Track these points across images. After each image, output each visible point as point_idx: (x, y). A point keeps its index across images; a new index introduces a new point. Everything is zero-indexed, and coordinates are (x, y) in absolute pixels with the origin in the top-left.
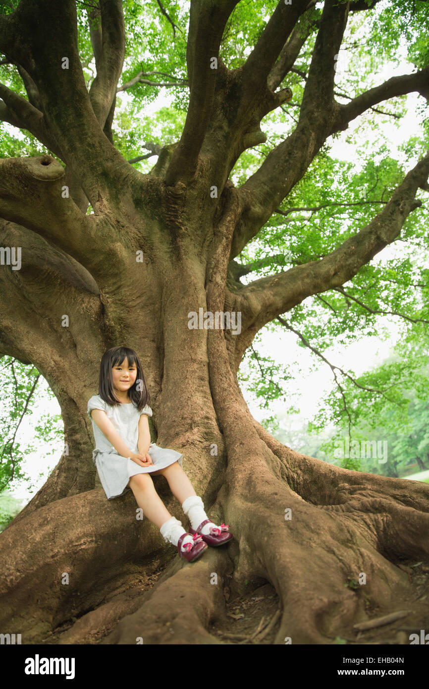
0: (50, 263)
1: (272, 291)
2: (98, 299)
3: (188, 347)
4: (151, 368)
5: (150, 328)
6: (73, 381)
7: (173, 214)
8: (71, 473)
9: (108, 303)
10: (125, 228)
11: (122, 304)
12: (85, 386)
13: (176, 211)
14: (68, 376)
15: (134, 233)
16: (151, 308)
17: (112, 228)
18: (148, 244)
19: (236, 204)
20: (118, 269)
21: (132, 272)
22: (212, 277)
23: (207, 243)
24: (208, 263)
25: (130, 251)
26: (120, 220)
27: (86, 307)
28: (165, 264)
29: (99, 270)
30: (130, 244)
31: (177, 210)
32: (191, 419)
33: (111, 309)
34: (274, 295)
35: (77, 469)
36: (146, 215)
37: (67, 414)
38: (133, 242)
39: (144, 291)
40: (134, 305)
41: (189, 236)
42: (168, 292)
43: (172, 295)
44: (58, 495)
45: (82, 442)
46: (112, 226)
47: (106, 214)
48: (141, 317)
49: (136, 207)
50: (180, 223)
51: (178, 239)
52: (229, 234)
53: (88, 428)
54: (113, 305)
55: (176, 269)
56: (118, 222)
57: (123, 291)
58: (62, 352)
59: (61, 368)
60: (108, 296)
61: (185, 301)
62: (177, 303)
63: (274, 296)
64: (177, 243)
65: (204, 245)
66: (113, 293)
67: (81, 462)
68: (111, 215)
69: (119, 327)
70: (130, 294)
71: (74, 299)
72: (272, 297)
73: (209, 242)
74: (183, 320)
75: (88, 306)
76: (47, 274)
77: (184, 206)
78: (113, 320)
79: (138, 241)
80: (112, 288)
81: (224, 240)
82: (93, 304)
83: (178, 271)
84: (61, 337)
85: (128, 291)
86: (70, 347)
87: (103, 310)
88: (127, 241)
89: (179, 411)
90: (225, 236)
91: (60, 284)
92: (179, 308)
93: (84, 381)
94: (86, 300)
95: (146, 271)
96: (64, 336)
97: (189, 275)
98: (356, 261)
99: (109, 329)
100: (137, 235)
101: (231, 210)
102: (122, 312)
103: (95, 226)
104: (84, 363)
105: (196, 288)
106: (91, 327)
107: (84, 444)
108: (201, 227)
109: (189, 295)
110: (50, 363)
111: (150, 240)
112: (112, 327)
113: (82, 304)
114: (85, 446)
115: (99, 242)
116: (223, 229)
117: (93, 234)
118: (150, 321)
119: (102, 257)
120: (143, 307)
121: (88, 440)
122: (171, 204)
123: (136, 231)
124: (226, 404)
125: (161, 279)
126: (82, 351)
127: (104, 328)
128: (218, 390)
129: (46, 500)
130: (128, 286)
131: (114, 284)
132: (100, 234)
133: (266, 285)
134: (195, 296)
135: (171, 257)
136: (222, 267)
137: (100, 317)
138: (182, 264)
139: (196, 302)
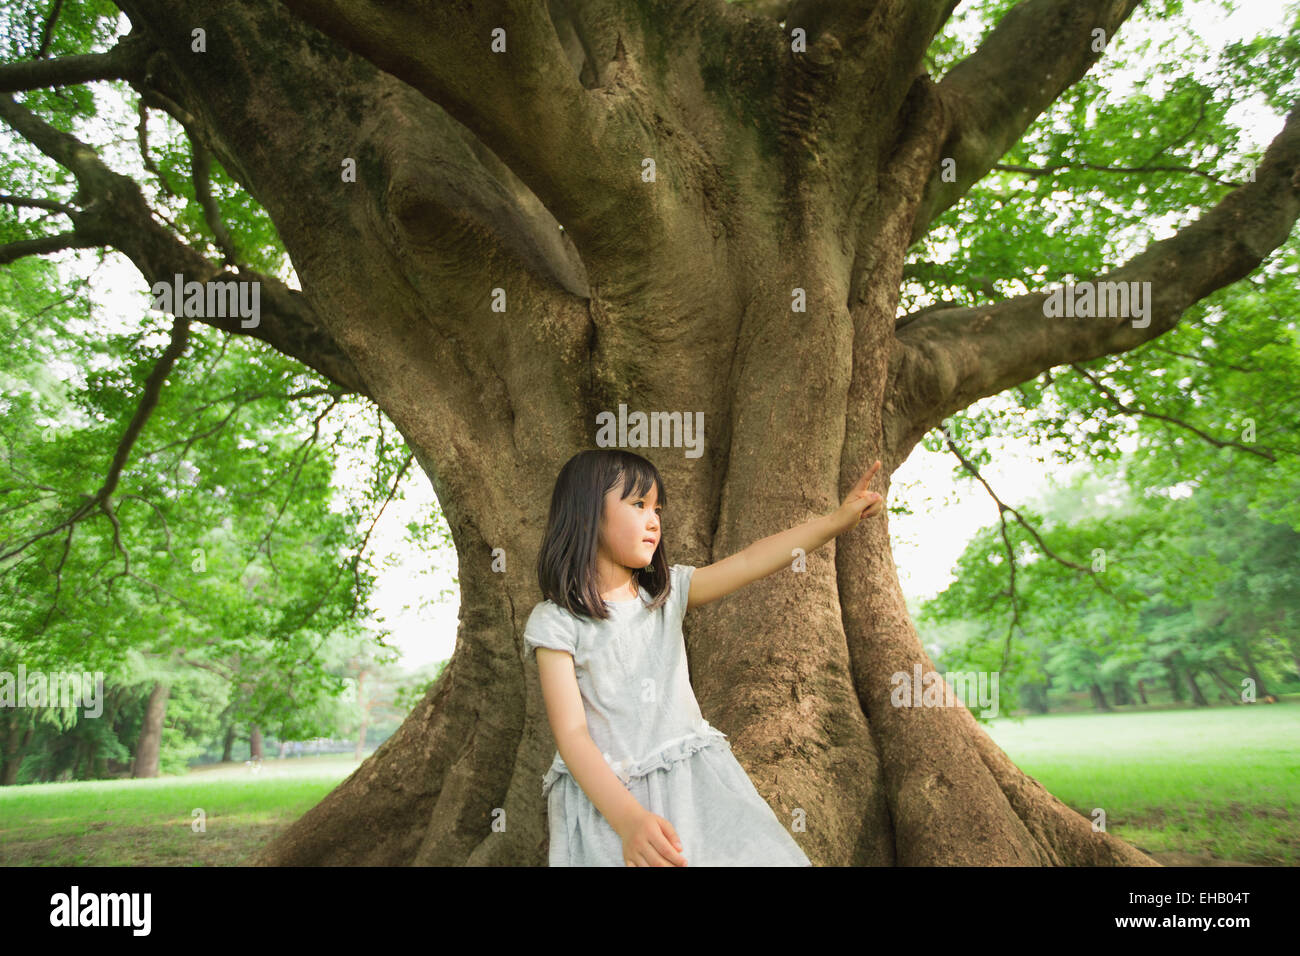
0: (476, 205)
1: (978, 343)
2: (584, 310)
3: (797, 466)
4: (690, 501)
5: (700, 398)
6: (496, 503)
7: (798, 116)
8: (463, 718)
9: (608, 322)
10: (674, 138)
11: (643, 331)
12: (524, 521)
13: (807, 111)
14: (487, 491)
15: (695, 153)
16: (710, 349)
17: (643, 130)
18: (725, 189)
19: (938, 118)
20: (646, 239)
21: (678, 253)
22: (866, 294)
23: (861, 206)
24: (860, 257)
25: (681, 198)
26: (664, 115)
27: (553, 327)
28: (763, 243)
29: (598, 237)
30: (682, 180)
31: (810, 109)
32: (794, 669)
33: (614, 341)
34: (982, 354)
35: (477, 715)
36: (731, 112)
37: (473, 578)
38: (690, 178)
39: (700, 305)
40: (672, 337)
41: (828, 180)
42: (761, 315)
43: (771, 323)
44: (424, 767)
45: (497, 651)
46: (645, 127)
47: (632, 94)
48: (683, 371)
49: (707, 89)
50: (812, 142)
51: (803, 184)
52: (915, 191)
53: (518, 622)
54: (619, 330)
55: (788, 260)
56: (659, 120)
57: (649, 297)
58: (479, 428)
59: (471, 467)
60: (610, 305)
61: (802, 345)
62: (779, 348)
63: (980, 357)
64: (797, 195)
65: (854, 210)
66: (624, 300)
67: (488, 698)
68: (644, 100)
69: (626, 387)
70: (666, 308)
71: (524, 302)
72: (976, 358)
73: (864, 205)
74: (792, 393)
75: (558, 326)
76: (466, 230)
77: (826, 100)
78: (615, 368)
79: (702, 175)
80: (623, 288)
81: (903, 204)
82: (572, 324)
83: (792, 266)
84: (480, 389)
85: (661, 299)
86: (499, 418)
87: (592, 340)
88: (675, 170)
89: (760, 636)
90: (906, 194)
91: (496, 259)
92: (784, 361)
93: (522, 509)
94: (554, 308)
95: (710, 256)
96: (487, 389)
97: (820, 280)
98: (1179, 297)
99: (601, 390)
100: (701, 160)
101: (925, 132)
102: (639, 350)
103: (603, 117)
104: (529, 463)
105: (833, 316)
106: (558, 377)
107: (502, 658)
108: (855, 164)
109: (814, 333)
110: (447, 449)
111: (731, 177)
112: (610, 385)
113: (542, 317)
114: (504, 663)
115: (608, 163)
116: (904, 177)
117: (596, 138)
118: (703, 381)
119: (610, 203)
120: (690, 346)
121: (513, 651)
122: (797, 89)
123: (700, 150)
124: (878, 630)
125: (744, 280)
126: (528, 433)
127: (589, 386)
128: (856, 588)
129: (395, 776)
130: (665, 288)
131: (631, 276)
132: (613, 141)
133: (964, 328)
134: (828, 335)
135: (779, 226)
136: (893, 271)
137: (582, 356)
138: (805, 248)
139: (830, 350)
